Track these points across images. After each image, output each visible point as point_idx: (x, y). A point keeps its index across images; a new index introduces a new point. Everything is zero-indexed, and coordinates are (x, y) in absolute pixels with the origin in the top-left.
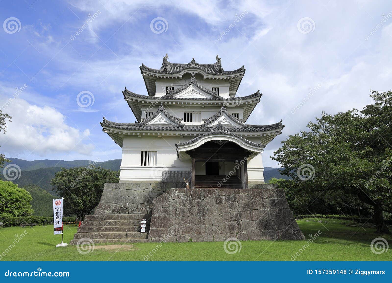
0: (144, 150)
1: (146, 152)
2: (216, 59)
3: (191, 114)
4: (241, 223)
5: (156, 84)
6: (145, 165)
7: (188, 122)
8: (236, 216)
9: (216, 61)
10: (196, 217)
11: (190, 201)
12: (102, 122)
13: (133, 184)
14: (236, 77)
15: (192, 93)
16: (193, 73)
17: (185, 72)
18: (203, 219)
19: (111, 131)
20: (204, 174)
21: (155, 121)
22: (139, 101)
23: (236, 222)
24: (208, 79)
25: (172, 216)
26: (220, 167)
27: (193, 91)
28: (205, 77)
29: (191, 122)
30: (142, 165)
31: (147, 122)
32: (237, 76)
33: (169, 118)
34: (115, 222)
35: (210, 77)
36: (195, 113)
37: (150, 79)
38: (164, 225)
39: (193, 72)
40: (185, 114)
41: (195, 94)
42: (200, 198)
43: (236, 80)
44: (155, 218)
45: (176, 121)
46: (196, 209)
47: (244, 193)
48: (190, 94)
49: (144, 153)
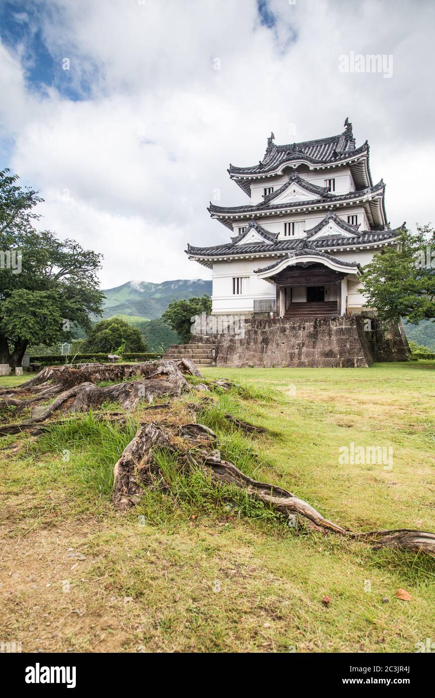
0: (236, 276)
1: (238, 279)
2: (345, 125)
3: (293, 223)
4: (303, 351)
5: (251, 187)
6: (238, 293)
7: (289, 235)
8: (299, 345)
9: (343, 129)
10: (260, 345)
11: (255, 331)
12: (187, 250)
14: (356, 160)
15: (294, 194)
16: (295, 166)
17: (284, 167)
18: (266, 348)
19: (197, 259)
20: (304, 300)
21: (247, 239)
22: (227, 217)
23: (296, 351)
24: (316, 169)
25: (238, 344)
26: (326, 291)
27: (294, 191)
28: (311, 168)
29: (293, 234)
30: (234, 293)
32: (358, 159)
33: (262, 234)
34: (193, 351)
35: (318, 166)
36: (298, 222)
37: (243, 182)
38: (230, 353)
39: (294, 164)
40: (285, 224)
41: (297, 196)
42: (264, 328)
43: (359, 163)
44: (223, 346)
45: (271, 237)
46: (260, 338)
47: (310, 322)
48: (292, 197)
49: (236, 280)
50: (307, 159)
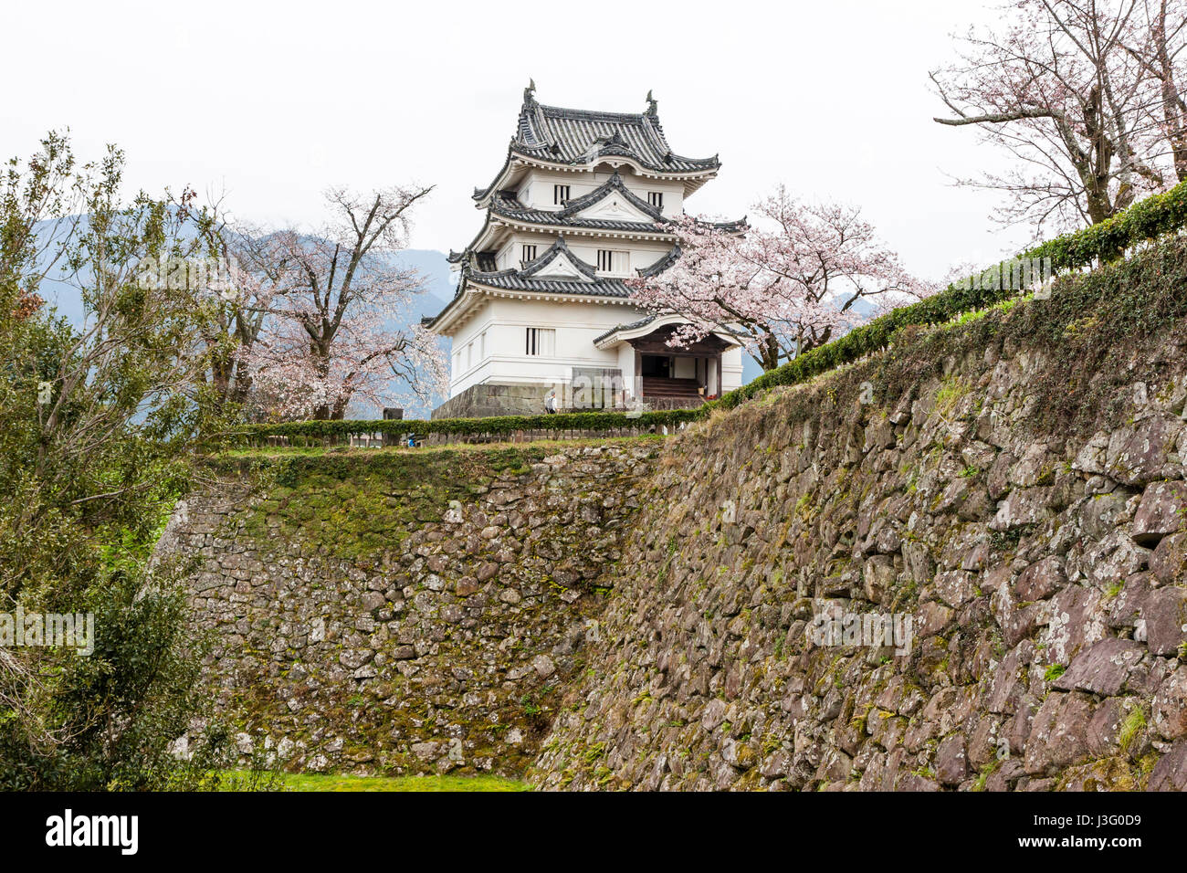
0: (532, 325)
1: (534, 330)
2: (647, 102)
3: (610, 253)
5: (535, 178)
6: (533, 353)
7: (604, 270)
13: (524, 389)
15: (614, 208)
16: (615, 164)
17: (600, 162)
24: (644, 177)
27: (615, 204)
28: (639, 173)
29: (610, 270)
30: (527, 353)
31: (535, 271)
33: (576, 264)
35: (649, 173)
36: (618, 252)
39: (615, 161)
40: (598, 253)
41: (619, 212)
45: (589, 271)
48: (610, 212)
49: (531, 332)
50: (630, 156)
